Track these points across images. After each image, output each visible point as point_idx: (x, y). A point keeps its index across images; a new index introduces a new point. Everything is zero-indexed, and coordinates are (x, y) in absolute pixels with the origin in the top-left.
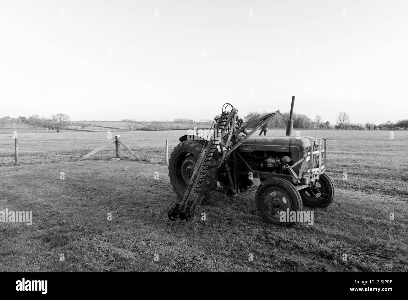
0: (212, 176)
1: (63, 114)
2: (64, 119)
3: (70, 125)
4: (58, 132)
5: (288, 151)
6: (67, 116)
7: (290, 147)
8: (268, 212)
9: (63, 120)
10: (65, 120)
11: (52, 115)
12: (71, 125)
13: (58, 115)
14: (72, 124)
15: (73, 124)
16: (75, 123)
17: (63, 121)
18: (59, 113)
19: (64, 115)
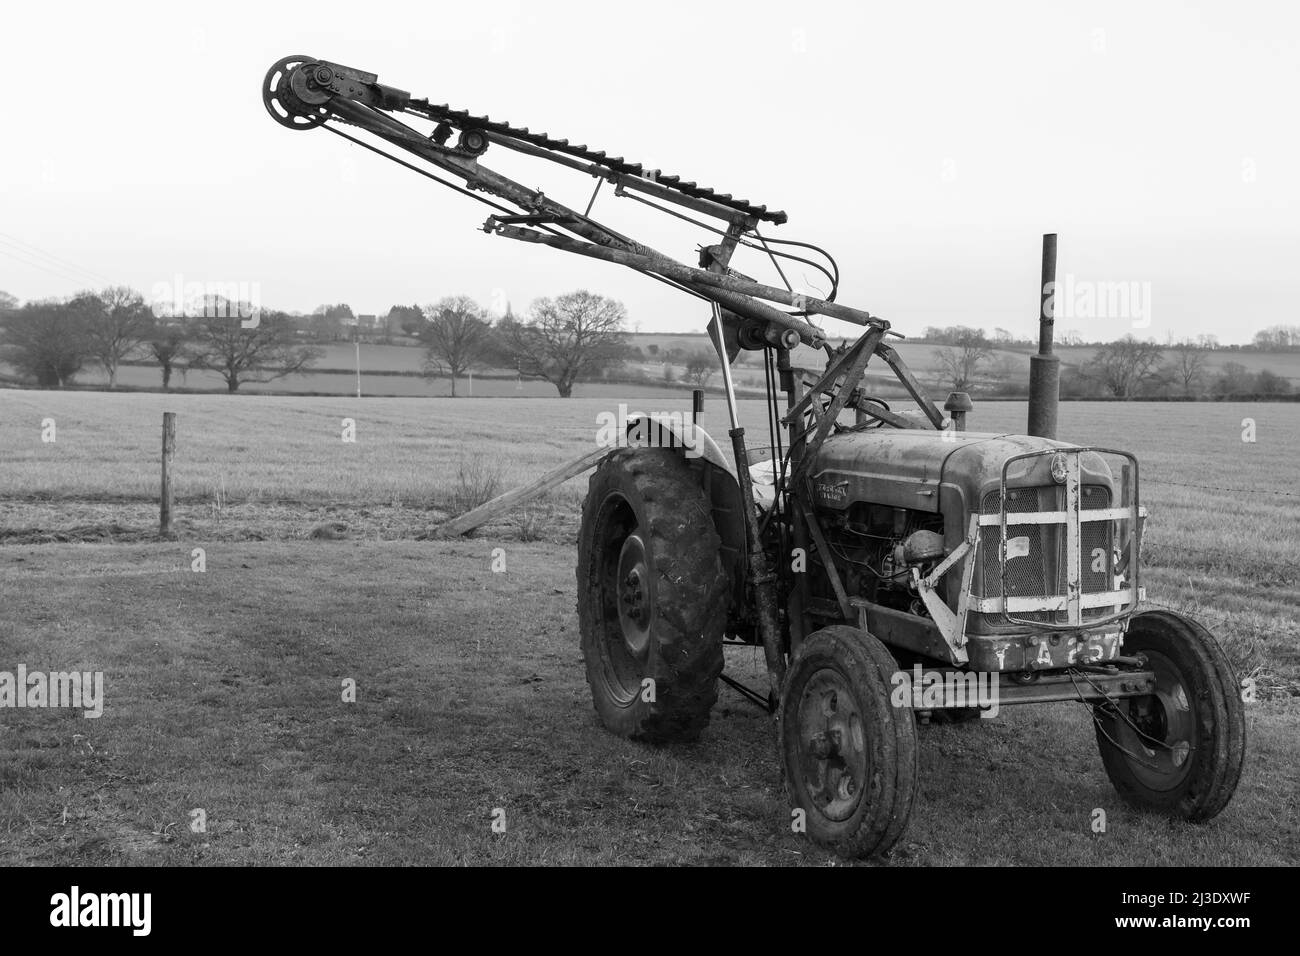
0: (684, 614)
1: (592, 293)
2: (596, 320)
3: (637, 355)
4: (565, 392)
5: (932, 507)
6: (611, 304)
7: (939, 486)
8: (811, 787)
9: (591, 327)
10: (599, 330)
11: (536, 302)
12: (641, 359)
13: (569, 300)
14: (645, 352)
15: (654, 349)
16: (663, 345)
17: (594, 333)
18: (571, 290)
19: (597, 299)
